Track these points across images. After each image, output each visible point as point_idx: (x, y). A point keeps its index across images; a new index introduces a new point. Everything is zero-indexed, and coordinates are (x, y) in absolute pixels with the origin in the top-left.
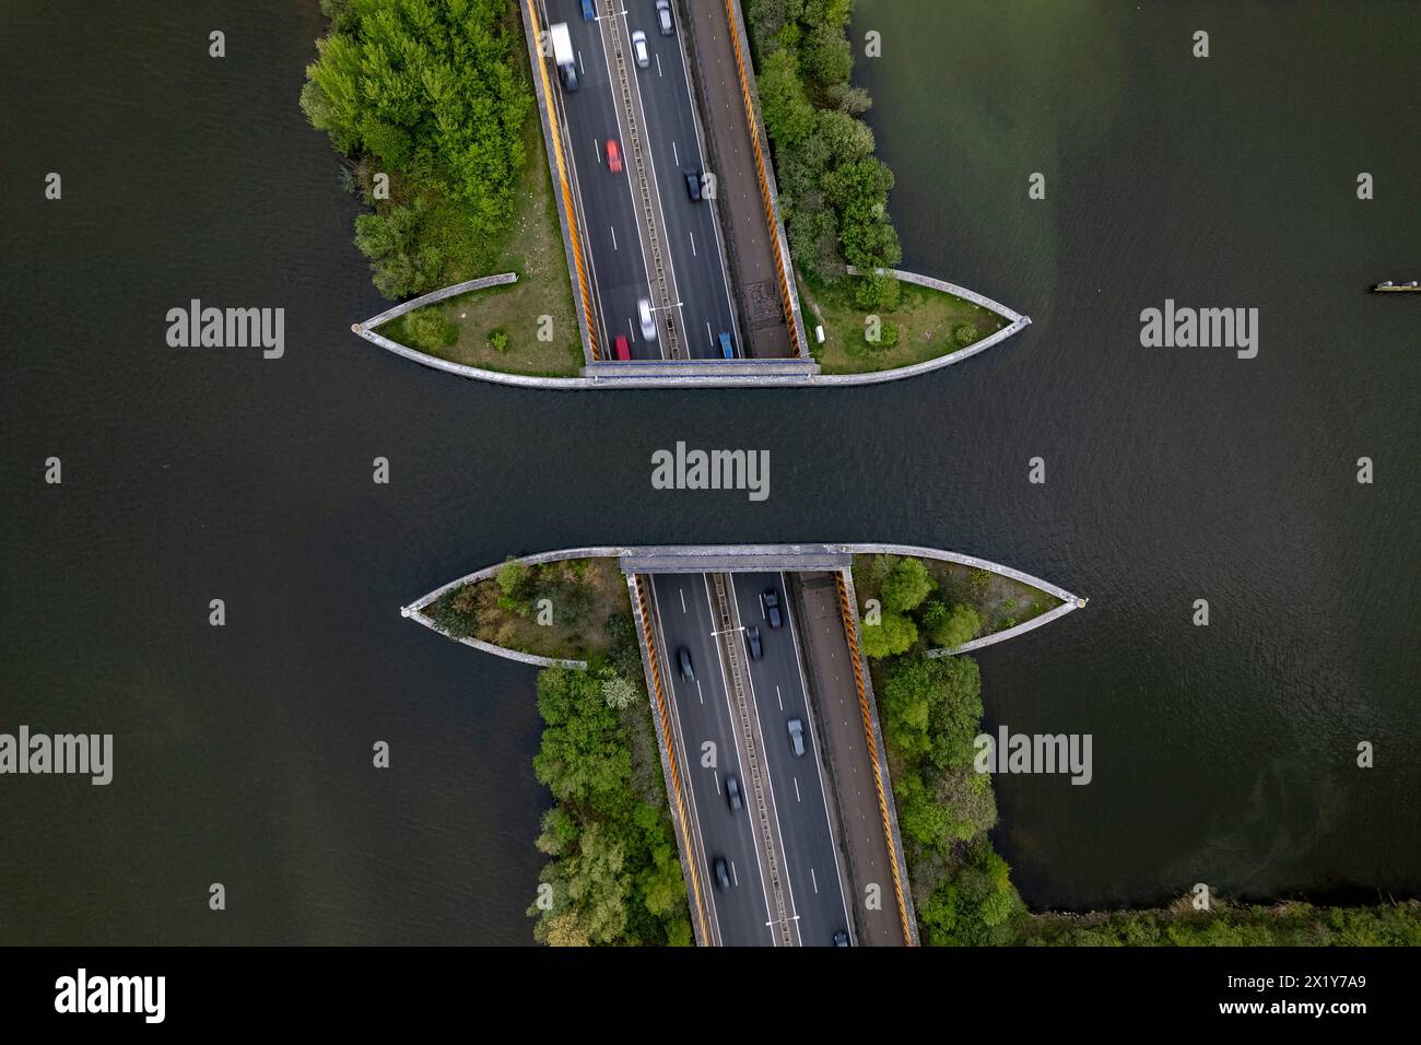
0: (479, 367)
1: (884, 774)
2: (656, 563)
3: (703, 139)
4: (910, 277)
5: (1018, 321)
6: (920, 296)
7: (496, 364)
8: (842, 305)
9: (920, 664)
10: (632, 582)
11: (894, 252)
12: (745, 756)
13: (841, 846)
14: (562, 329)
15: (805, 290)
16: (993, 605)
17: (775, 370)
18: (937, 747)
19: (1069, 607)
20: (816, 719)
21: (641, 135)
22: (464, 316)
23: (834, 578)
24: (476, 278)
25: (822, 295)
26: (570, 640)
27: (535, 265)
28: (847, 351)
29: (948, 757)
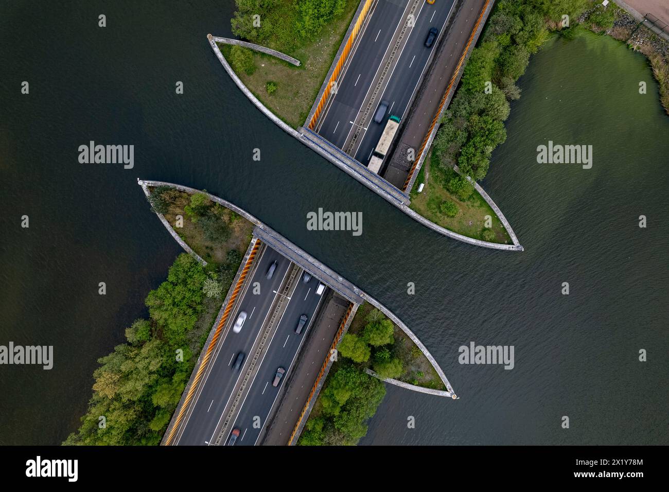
0: (253, 94)
1: (308, 412)
2: (271, 240)
3: (430, 63)
4: (481, 190)
5: (516, 245)
6: (479, 203)
7: (262, 98)
8: (440, 182)
9: (360, 374)
10: (254, 241)
11: (482, 174)
12: (252, 356)
13: (267, 427)
14: (303, 102)
15: (428, 162)
16: (413, 369)
17: (388, 190)
18: (340, 417)
19: (447, 394)
20: (296, 362)
21: (403, 42)
22: (263, 65)
23: (349, 305)
24: (281, 51)
25: (434, 170)
26: (207, 247)
27: (312, 64)
28: (428, 204)
29: (343, 425)
